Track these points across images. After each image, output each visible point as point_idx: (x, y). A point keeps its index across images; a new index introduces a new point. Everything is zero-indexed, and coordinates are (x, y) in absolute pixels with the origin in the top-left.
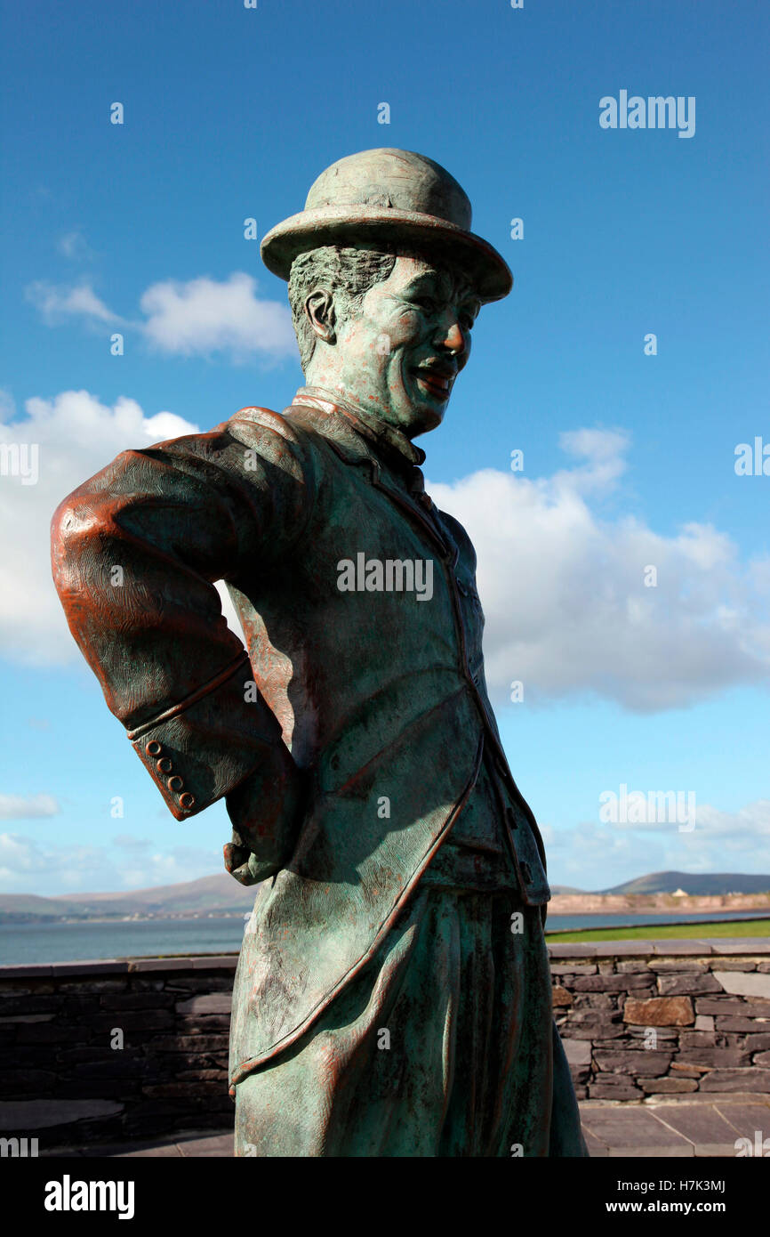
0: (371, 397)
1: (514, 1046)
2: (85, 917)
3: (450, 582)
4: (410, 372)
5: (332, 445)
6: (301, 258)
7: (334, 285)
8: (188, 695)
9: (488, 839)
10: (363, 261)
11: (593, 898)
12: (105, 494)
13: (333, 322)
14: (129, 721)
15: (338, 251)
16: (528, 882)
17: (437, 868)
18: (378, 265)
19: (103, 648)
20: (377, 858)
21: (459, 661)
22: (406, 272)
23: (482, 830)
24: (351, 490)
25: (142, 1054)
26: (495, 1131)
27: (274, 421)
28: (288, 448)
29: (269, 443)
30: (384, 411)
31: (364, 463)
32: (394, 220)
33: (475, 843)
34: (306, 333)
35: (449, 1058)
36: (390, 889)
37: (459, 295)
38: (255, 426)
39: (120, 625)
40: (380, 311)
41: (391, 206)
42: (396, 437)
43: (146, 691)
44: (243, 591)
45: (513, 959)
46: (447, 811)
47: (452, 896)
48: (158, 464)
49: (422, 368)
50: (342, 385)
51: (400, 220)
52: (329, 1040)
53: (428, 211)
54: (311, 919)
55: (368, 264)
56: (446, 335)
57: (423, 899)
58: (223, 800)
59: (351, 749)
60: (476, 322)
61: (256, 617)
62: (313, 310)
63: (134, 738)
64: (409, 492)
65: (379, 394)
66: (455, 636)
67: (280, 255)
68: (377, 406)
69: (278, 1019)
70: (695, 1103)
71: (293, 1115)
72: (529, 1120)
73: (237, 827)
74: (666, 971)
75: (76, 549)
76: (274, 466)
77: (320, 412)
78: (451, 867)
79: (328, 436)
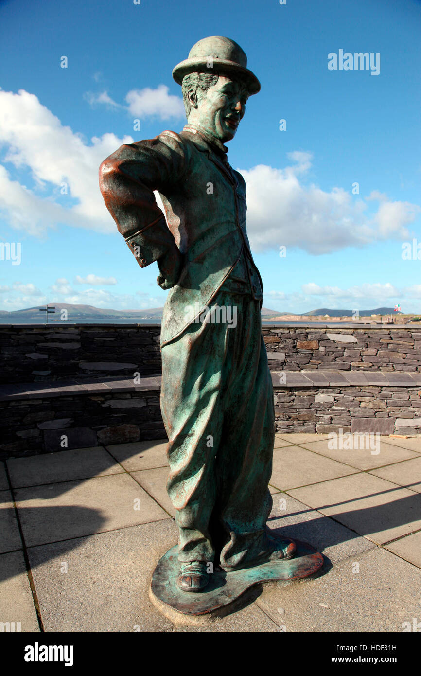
0: (209, 128)
1: (248, 342)
2: (130, 317)
3: (234, 193)
4: (223, 119)
5: (195, 144)
6: (186, 77)
7: (197, 87)
8: (145, 227)
9: (242, 278)
10: (207, 78)
11: (298, 316)
12: (116, 159)
13: (197, 100)
14: (125, 235)
15: (199, 74)
16: (255, 292)
17: (225, 286)
18: (212, 80)
19: (116, 211)
20: (205, 282)
21: (236, 220)
22: (222, 82)
23: (241, 275)
24: (201, 160)
25: (143, 351)
26: (241, 365)
27: (175, 135)
28: (179, 145)
29: (173, 143)
30: (214, 133)
31: (206, 151)
32: (218, 63)
33: (238, 279)
34: (188, 105)
35: (226, 343)
36: (209, 292)
37: (241, 91)
38: (168, 137)
39: (121, 203)
40: (213, 97)
41: (217, 57)
42: (218, 143)
43: (130, 225)
44: (164, 195)
45: (249, 316)
46: (229, 268)
47: (229, 295)
48: (134, 149)
49: (227, 118)
50: (199, 124)
51: (220, 63)
52: (189, 336)
53: (231, 60)
54: (184, 300)
55: (209, 79)
56: (236, 106)
57: (220, 296)
58: (156, 262)
59: (198, 247)
60: (247, 101)
61: (168, 204)
62: (190, 96)
63: (127, 241)
64: (222, 162)
65: (212, 127)
66: (235, 212)
67: (179, 75)
68: (211, 131)
69: (174, 330)
70: (316, 372)
71: (178, 357)
72: (252, 363)
73: (161, 271)
74: (311, 333)
75: (107, 177)
76: (174, 151)
77: (191, 133)
78: (230, 286)
79: (194, 141)
